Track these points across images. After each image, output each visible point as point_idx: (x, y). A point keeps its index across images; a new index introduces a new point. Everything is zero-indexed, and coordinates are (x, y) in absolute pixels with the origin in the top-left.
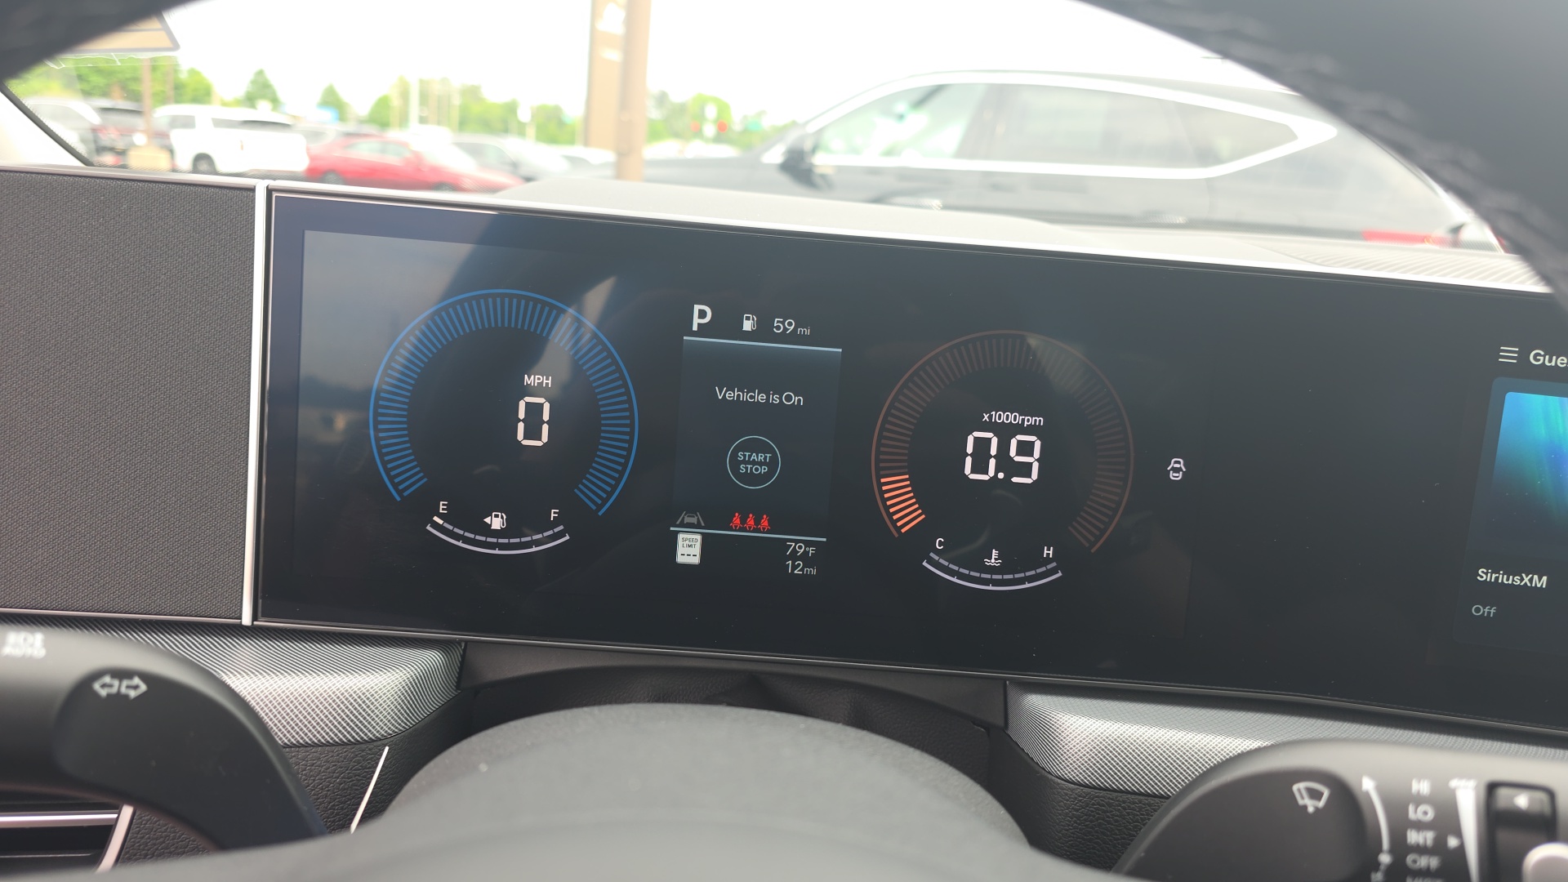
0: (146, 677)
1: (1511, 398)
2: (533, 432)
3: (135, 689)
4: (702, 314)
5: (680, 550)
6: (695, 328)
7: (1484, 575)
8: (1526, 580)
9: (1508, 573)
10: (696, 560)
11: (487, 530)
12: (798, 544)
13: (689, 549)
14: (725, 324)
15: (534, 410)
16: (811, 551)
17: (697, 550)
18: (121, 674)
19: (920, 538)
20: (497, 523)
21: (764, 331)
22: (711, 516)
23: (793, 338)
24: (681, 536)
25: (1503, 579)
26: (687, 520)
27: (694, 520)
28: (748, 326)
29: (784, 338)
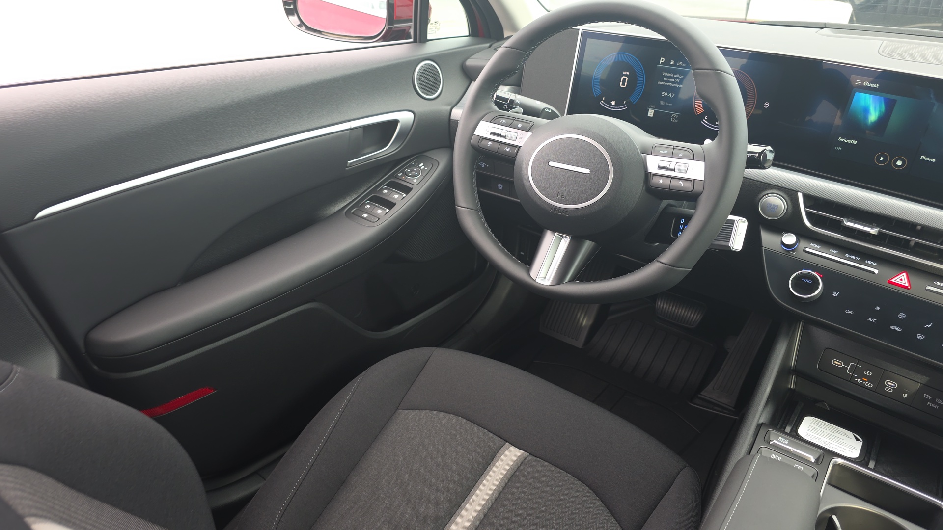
0: (551, 110)
1: (857, 93)
2: (623, 84)
3: (550, 111)
4: (662, 60)
5: (649, 113)
6: (660, 63)
7: (840, 139)
8: (851, 141)
9: (847, 139)
10: (652, 116)
11: (611, 104)
12: (674, 115)
13: (651, 113)
14: (667, 63)
15: (624, 79)
16: (677, 116)
17: (652, 114)
18: (549, 109)
19: (702, 116)
20: (613, 103)
21: (675, 65)
22: (657, 106)
23: (681, 66)
24: (650, 110)
25: (845, 141)
26: (652, 107)
27: (653, 107)
28: (672, 63)
29: (679, 66)
